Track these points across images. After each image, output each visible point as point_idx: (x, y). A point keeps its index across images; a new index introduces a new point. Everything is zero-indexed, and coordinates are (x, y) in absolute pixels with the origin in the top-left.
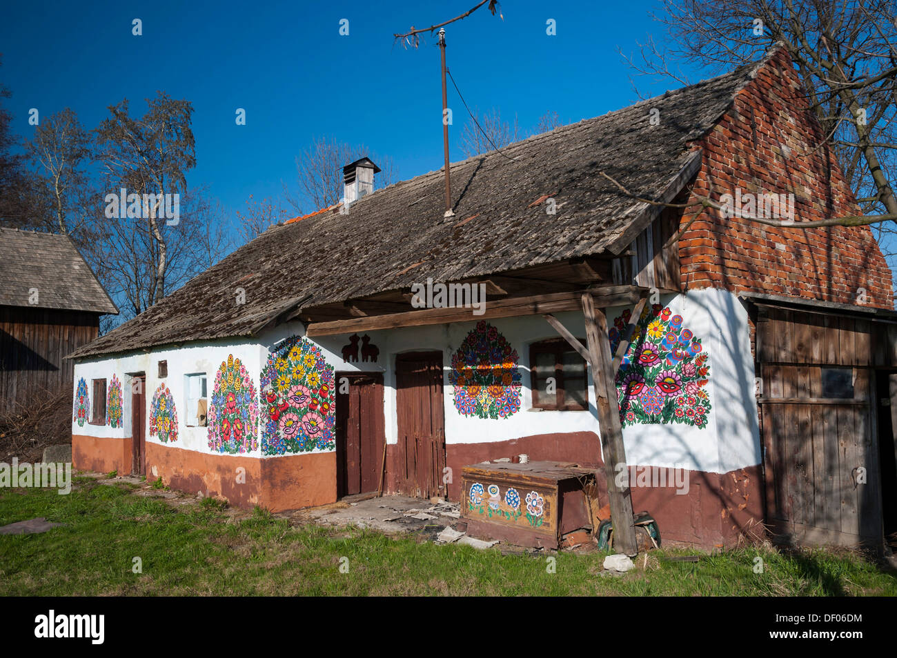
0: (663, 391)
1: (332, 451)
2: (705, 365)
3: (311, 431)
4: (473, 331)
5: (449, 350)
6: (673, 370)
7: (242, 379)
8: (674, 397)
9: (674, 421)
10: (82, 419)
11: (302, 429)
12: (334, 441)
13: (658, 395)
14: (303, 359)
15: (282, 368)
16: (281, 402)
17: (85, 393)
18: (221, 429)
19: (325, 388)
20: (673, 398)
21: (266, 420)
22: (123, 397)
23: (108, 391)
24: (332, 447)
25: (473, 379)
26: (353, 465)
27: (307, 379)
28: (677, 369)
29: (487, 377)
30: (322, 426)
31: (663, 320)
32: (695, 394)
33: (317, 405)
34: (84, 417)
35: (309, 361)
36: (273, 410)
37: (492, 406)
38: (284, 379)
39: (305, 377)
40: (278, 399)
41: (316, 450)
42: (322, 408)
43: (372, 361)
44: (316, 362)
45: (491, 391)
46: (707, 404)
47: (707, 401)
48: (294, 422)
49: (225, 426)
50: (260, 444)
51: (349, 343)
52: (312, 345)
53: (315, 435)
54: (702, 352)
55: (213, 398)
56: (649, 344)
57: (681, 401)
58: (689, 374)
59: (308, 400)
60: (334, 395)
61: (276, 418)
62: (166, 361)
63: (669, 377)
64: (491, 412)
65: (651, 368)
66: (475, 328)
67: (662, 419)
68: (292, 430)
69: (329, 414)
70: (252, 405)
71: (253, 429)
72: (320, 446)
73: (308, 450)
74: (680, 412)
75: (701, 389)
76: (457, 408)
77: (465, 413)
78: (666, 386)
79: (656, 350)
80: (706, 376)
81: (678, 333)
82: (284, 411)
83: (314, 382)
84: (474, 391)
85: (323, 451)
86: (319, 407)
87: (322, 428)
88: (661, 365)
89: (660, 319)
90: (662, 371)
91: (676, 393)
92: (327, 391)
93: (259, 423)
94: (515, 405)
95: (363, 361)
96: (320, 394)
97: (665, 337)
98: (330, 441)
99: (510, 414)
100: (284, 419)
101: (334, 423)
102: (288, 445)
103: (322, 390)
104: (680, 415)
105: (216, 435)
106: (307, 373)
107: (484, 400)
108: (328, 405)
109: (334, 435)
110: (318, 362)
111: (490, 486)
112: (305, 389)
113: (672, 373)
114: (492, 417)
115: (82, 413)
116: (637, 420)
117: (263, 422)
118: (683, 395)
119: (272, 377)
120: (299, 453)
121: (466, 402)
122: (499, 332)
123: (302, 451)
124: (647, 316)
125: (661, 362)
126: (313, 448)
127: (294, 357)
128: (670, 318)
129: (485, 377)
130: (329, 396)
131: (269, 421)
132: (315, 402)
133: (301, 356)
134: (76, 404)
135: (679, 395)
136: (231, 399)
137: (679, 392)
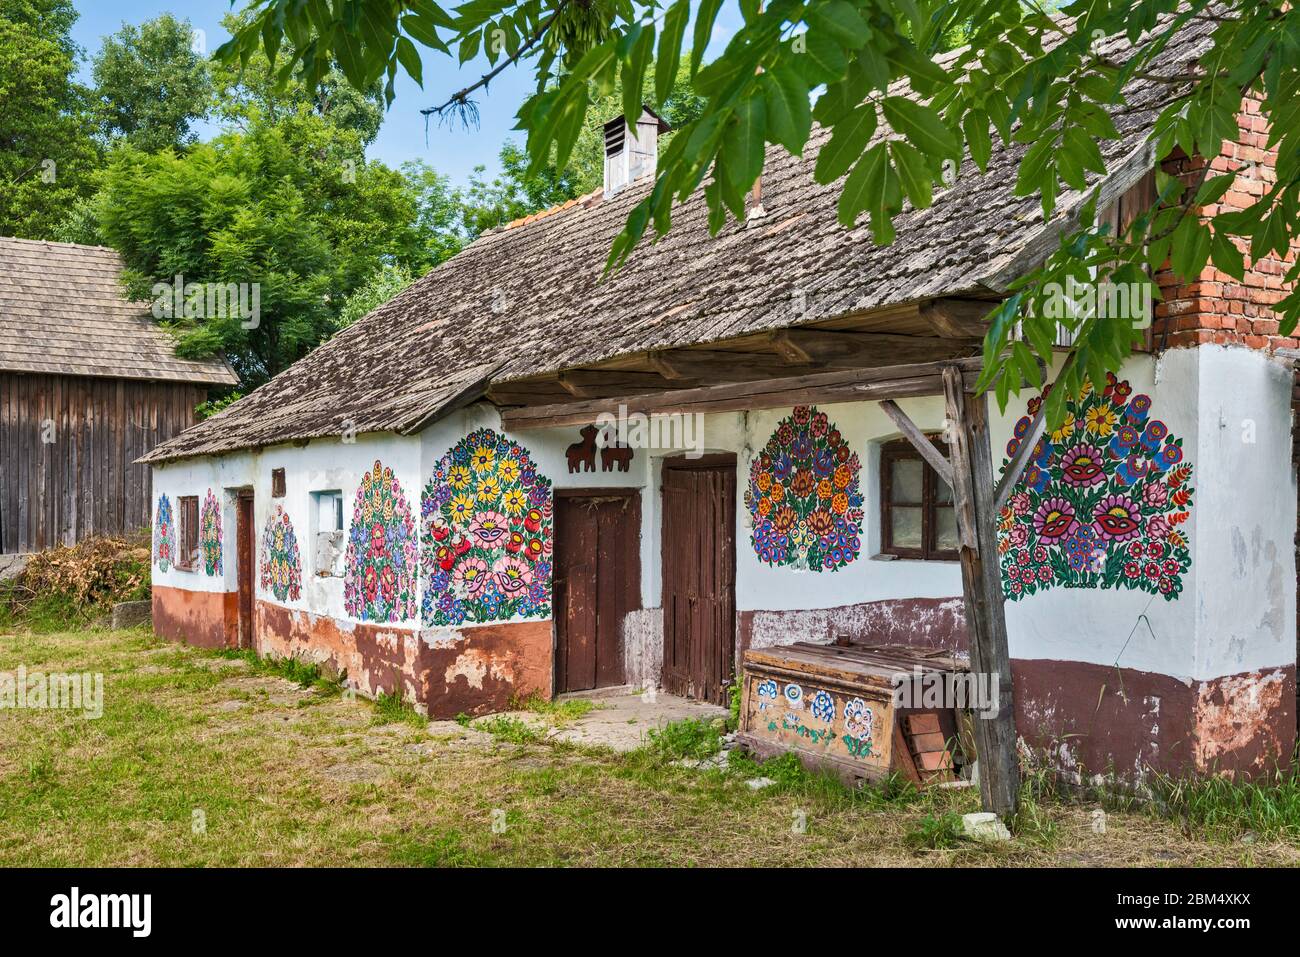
0: (1105, 531)
1: (546, 618)
2: (1185, 486)
3: (509, 587)
4: (787, 421)
5: (747, 452)
6: (1126, 495)
7: (395, 502)
8: (1125, 542)
9: (1123, 585)
10: (164, 560)
11: (494, 584)
12: (549, 604)
13: (1097, 537)
14: (496, 468)
15: (459, 484)
16: (456, 540)
17: (169, 519)
18: (363, 583)
19: (535, 516)
20: (1122, 544)
21: (430, 570)
22: (222, 527)
23: (201, 517)
24: (546, 613)
25: (784, 502)
26: (584, 642)
27: (503, 502)
28: (1133, 492)
29: (807, 499)
30: (528, 578)
31: (1115, 405)
32: (1163, 537)
33: (520, 544)
34: (168, 557)
35: (508, 471)
36: (443, 553)
37: (813, 549)
38: (462, 502)
39: (499, 498)
40: (452, 534)
41: (517, 618)
42: (530, 548)
43: (620, 470)
44: (519, 473)
45: (813, 524)
46: (1184, 556)
47: (1184, 551)
48: (479, 572)
49: (370, 577)
50: (419, 608)
51: (580, 439)
52: (514, 444)
53: (516, 594)
54: (1183, 462)
55: (351, 531)
56: (1087, 447)
57: (1137, 550)
58: (1155, 502)
59: (505, 536)
60: (551, 526)
61: (448, 566)
62: (283, 470)
63: (1119, 506)
64: (811, 559)
65: (1087, 490)
66: (791, 414)
67: (1101, 580)
68: (476, 585)
69: (542, 558)
70: (409, 543)
71: (412, 583)
72: (524, 611)
73: (503, 617)
74: (1133, 569)
75: (1175, 529)
76: (757, 551)
77: (769, 560)
78: (1111, 523)
79: (1099, 457)
80: (1185, 506)
81: (1140, 428)
82: (463, 554)
83: (516, 506)
84: (786, 522)
85: (529, 619)
86: (523, 548)
87: (528, 582)
88: (1105, 486)
89: (1110, 403)
90: (1106, 496)
91: (1128, 536)
92: (538, 521)
93: (419, 572)
94: (851, 548)
95: (604, 470)
96: (526, 526)
97: (1116, 434)
98: (541, 603)
99: (843, 564)
100: (462, 567)
101: (550, 574)
102: (468, 609)
103: (530, 519)
104: (1134, 573)
105: (357, 592)
106: (504, 491)
107: (800, 539)
108: (541, 543)
109: (549, 593)
110: (523, 472)
111: (789, 686)
112: (499, 518)
113: (1125, 499)
114: (813, 567)
115: (165, 550)
116: (1057, 580)
117: (425, 572)
118: (1141, 539)
119: (441, 499)
120: (487, 623)
121: (770, 541)
122: (830, 421)
123: (493, 619)
124: (1087, 396)
125: (1106, 479)
126: (512, 614)
127: (481, 466)
128: (1129, 400)
129: (804, 500)
130: (541, 529)
131: (437, 571)
132: (517, 539)
133: (493, 463)
134: (157, 536)
135: (1134, 540)
136: (378, 534)
137: (1135, 533)
